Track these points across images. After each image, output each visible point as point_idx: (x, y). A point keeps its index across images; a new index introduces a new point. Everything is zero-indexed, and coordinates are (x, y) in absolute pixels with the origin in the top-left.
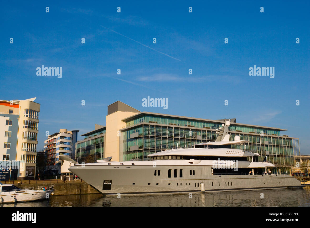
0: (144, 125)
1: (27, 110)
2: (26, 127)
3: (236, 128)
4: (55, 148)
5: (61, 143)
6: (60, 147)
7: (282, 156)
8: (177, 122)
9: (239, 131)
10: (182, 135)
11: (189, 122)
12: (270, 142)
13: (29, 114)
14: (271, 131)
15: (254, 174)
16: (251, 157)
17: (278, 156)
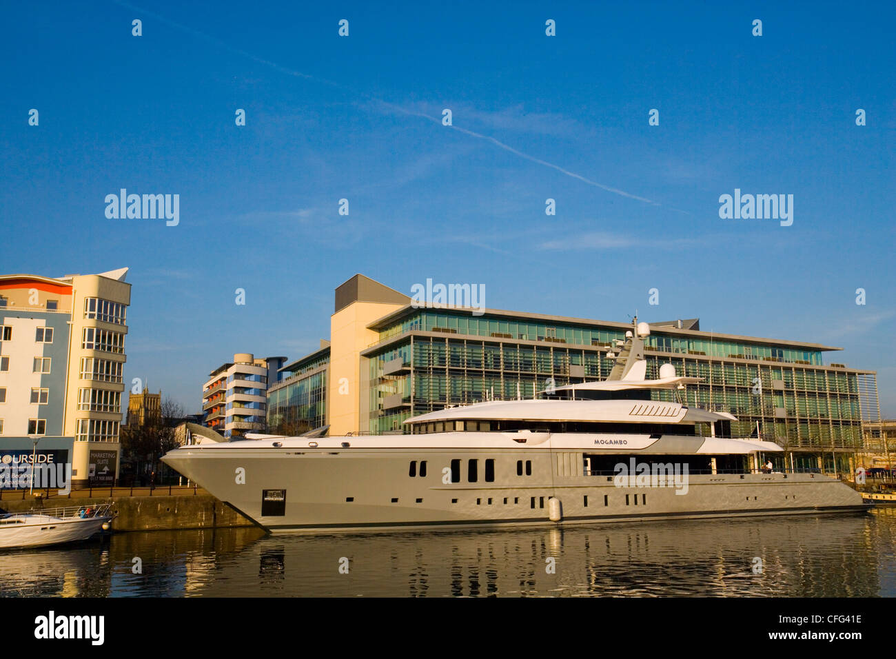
0: (417, 338)
1: (93, 301)
2: (90, 346)
3: (691, 344)
4: (224, 405)
5: (238, 389)
6: (234, 399)
7: (826, 422)
8: (515, 328)
9: (697, 353)
10: (527, 364)
11: (551, 329)
12: (788, 383)
13: (96, 312)
14: (796, 353)
15: (718, 472)
16: (709, 424)
17: (814, 422)
